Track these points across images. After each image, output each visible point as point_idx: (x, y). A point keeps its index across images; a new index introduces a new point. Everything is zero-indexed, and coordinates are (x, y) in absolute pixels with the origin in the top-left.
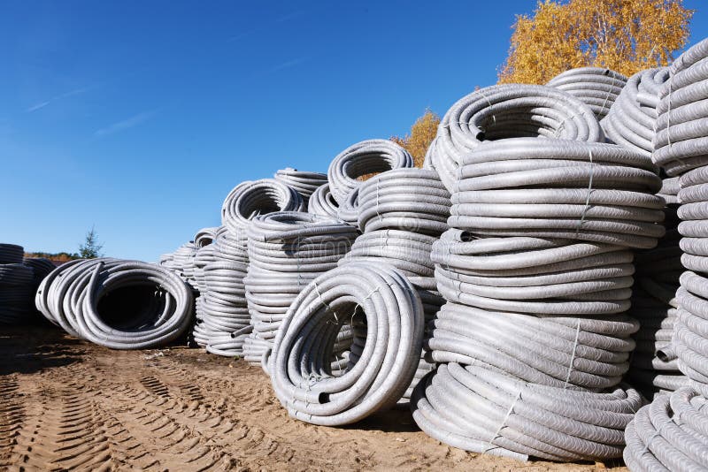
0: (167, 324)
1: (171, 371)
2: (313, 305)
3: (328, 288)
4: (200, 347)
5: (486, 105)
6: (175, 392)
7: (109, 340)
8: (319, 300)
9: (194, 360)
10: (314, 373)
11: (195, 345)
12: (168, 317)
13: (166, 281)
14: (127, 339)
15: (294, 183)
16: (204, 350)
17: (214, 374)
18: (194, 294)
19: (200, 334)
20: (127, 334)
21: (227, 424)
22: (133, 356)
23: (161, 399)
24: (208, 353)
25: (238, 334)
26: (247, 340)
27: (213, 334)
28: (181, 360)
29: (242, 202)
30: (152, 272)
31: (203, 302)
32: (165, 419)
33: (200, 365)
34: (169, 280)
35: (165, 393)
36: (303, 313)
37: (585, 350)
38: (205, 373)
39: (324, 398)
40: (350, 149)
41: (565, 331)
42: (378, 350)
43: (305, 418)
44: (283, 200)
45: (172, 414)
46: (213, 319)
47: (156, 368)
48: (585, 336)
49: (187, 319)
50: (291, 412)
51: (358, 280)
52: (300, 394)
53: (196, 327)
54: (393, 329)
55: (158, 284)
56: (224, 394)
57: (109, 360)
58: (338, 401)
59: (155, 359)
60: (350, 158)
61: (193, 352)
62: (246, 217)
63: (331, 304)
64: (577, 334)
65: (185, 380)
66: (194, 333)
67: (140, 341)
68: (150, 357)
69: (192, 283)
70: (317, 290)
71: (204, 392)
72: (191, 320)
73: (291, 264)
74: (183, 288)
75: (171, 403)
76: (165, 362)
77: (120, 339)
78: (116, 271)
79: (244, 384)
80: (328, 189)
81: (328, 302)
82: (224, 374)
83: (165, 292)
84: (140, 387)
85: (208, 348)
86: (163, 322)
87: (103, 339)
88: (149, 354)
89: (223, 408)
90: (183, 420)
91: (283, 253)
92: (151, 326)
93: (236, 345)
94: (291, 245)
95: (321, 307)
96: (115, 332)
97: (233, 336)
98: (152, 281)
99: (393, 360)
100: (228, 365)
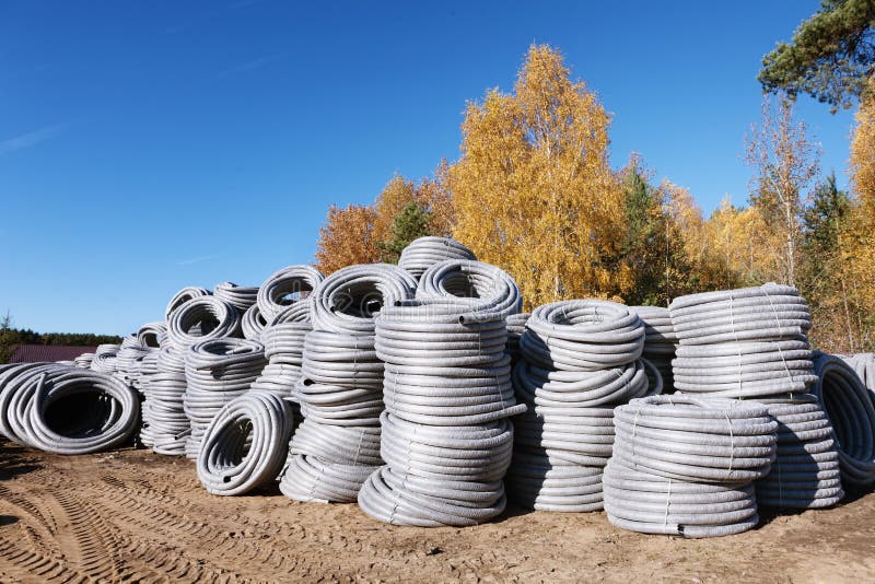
0: (114, 429)
1: (125, 471)
2: (225, 421)
3: (235, 410)
4: (146, 448)
5: (343, 282)
6: (130, 485)
7: (59, 447)
8: (229, 418)
9: (142, 460)
10: (226, 466)
11: (142, 446)
12: (114, 421)
13: (112, 388)
14: (77, 445)
15: (230, 298)
16: (150, 451)
17: (160, 471)
18: (139, 397)
19: (146, 437)
20: (76, 440)
21: (168, 499)
22: (86, 460)
23: (121, 489)
24: (155, 453)
25: (181, 437)
26: (189, 441)
27: (158, 435)
28: (131, 461)
29: (183, 318)
30: (98, 380)
31: (148, 408)
32: (127, 499)
33: (148, 464)
34: (115, 386)
35: (123, 485)
36: (219, 426)
37: (366, 444)
38: (153, 470)
39: (227, 479)
40: (277, 274)
41: (357, 435)
42: (258, 450)
43: (217, 492)
44: (222, 316)
45: (130, 497)
46: (158, 424)
47: (111, 470)
48: (365, 437)
49: (134, 424)
50: (209, 490)
51: (250, 406)
52: (213, 478)
53: (142, 430)
54: (267, 437)
55: (104, 391)
56: (167, 484)
57: (66, 465)
58: (235, 480)
59: (107, 462)
60: (276, 283)
61: (140, 452)
62: (187, 332)
63: (238, 420)
64: (362, 436)
65: (136, 476)
66: (141, 435)
67: (90, 446)
68: (102, 460)
69: (137, 386)
70: (228, 410)
71: (151, 483)
72: (137, 423)
73: (219, 385)
74: (129, 394)
75: (129, 491)
76: (116, 463)
77: (70, 445)
78: (61, 380)
79: (182, 476)
80: (257, 310)
81: (235, 418)
82: (168, 470)
83: (110, 397)
84: (103, 484)
85: (155, 449)
86: (110, 426)
87: (53, 446)
88: (100, 457)
89: (165, 492)
90: (139, 499)
91: (212, 377)
92: (98, 431)
93: (180, 445)
94: (217, 371)
95: (231, 422)
96: (65, 439)
97: (176, 438)
98: (98, 389)
99: (266, 455)
100: (171, 463)
